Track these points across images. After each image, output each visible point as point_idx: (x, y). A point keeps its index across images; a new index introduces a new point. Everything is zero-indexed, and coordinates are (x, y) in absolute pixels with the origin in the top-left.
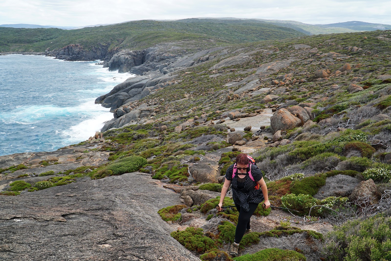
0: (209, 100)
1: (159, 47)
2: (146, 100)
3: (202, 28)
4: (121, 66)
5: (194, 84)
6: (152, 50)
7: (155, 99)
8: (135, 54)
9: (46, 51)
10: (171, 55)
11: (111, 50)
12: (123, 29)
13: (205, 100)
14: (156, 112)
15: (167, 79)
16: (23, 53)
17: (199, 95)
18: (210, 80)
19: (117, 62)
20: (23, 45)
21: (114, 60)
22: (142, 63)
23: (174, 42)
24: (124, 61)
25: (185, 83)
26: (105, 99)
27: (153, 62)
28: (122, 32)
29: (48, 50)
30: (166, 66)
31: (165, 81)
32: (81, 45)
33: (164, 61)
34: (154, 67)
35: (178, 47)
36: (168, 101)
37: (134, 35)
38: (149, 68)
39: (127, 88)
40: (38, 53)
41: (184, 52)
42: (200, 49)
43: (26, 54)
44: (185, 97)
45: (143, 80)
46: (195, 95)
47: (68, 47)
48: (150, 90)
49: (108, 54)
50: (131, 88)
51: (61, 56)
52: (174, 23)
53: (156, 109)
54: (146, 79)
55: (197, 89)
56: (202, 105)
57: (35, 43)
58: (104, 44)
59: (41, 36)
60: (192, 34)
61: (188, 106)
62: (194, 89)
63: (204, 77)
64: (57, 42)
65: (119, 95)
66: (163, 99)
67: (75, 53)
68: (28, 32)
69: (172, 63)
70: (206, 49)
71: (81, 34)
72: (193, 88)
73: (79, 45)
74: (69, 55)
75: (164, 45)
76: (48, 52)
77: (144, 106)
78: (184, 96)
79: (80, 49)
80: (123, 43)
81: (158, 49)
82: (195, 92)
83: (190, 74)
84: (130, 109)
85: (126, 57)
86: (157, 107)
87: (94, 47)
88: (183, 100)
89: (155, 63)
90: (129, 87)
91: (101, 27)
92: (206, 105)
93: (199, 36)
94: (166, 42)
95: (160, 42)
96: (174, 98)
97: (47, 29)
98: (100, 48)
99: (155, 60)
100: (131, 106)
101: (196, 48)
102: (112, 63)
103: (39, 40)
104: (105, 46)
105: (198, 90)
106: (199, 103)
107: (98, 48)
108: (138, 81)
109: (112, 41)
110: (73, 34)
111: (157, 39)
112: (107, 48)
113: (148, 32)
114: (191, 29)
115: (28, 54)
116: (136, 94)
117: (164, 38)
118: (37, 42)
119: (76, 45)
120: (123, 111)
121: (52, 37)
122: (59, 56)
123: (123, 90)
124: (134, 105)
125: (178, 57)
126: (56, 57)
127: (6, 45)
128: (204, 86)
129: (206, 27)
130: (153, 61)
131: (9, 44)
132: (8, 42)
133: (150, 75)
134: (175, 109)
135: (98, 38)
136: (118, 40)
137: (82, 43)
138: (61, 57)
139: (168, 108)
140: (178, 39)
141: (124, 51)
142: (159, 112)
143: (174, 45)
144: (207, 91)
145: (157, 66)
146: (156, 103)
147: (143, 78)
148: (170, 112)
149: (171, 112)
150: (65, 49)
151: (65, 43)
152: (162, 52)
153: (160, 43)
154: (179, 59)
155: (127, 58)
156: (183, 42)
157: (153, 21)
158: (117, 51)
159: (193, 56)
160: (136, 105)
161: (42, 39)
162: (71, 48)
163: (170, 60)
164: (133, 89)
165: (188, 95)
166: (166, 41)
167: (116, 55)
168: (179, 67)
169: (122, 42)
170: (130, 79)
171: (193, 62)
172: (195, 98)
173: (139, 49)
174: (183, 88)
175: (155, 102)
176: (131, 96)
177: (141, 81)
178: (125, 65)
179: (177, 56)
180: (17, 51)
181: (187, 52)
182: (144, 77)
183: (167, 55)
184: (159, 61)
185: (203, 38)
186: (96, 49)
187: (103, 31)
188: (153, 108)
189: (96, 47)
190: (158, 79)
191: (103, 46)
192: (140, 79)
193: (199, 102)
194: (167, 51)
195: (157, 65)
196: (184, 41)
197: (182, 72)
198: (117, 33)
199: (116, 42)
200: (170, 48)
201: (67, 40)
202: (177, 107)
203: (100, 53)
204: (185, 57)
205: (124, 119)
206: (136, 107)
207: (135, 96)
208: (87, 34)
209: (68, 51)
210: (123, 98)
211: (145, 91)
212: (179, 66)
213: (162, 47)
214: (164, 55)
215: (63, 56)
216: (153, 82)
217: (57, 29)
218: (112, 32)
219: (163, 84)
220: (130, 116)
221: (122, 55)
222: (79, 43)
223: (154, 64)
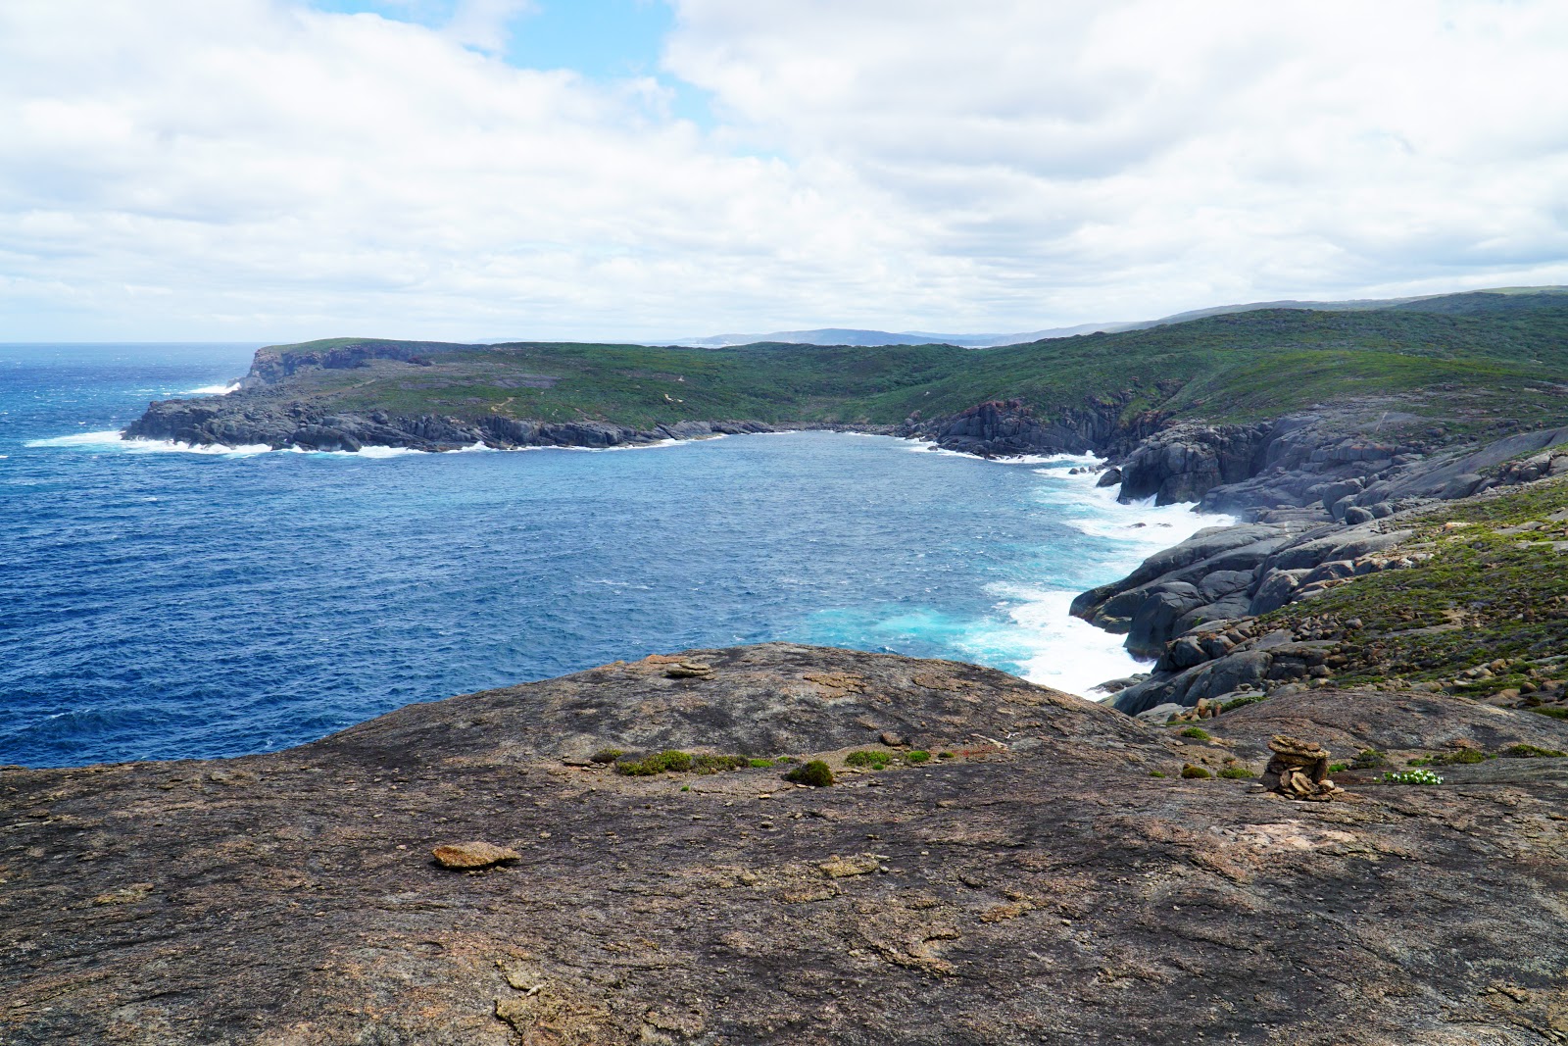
0: (1553, 638)
1: (1328, 414)
2: (1286, 618)
3: (1518, 334)
4: (1167, 480)
5: (1485, 572)
6: (1294, 425)
7: (1325, 617)
8: (1226, 439)
9: (909, 420)
10: (1378, 446)
11: (1131, 422)
12: (1182, 343)
13: (1537, 637)
14: (1332, 665)
15: (1363, 545)
16: (838, 426)
17: (1509, 617)
18: (1556, 564)
19: (1152, 467)
20: (838, 400)
21: (1141, 459)
22: (1253, 475)
23: (1393, 394)
24: (1180, 463)
25: (1446, 566)
26: (1107, 601)
27: (1298, 472)
28: (1177, 356)
29: (916, 420)
30: (1354, 489)
31: (1354, 551)
32: (1026, 402)
33: (1343, 469)
34: (1299, 489)
35: (1409, 415)
36: (1376, 628)
37: (1223, 368)
38: (1280, 494)
39: (1192, 568)
40: (883, 429)
41: (1435, 435)
42: (1508, 425)
43: (843, 431)
44: (1449, 621)
45: (1258, 539)
46: (1491, 615)
47: (982, 409)
48: (1295, 583)
49: (1118, 436)
50: (1212, 568)
51: (955, 438)
52: (1391, 318)
53: (1333, 653)
54: (1272, 536)
55: (1501, 594)
56: (1525, 655)
57: (876, 395)
58: (1109, 401)
59: (896, 372)
60: (1474, 360)
61: (1464, 653)
62: (1489, 593)
63: (1530, 550)
64: (945, 391)
65: (1164, 590)
66: (1358, 622)
67: (1003, 432)
68: (856, 358)
69: (1382, 477)
70: (1537, 426)
71: (1029, 364)
72: (1481, 589)
73: (1018, 402)
74: (982, 436)
75: (1349, 405)
76: (913, 426)
77: (1280, 639)
78: (1442, 616)
79: (1022, 414)
80: (1178, 396)
81: (1322, 422)
82: (1491, 603)
83: (1463, 531)
84: (1225, 644)
85: (1190, 450)
86: (1337, 645)
87: (1071, 410)
88: (1441, 629)
89: (1307, 476)
90: (1204, 564)
91: (1099, 336)
92: (1542, 657)
93: (1505, 371)
94: (1357, 395)
95: (1331, 395)
96: (1405, 620)
97: (917, 348)
98: (1091, 412)
99: (1304, 465)
100: (1228, 635)
101: (1491, 420)
102: (1136, 469)
103: (887, 383)
104: (1110, 407)
105: (1502, 599)
106: (1511, 648)
107: (1086, 414)
108: (1240, 542)
109: (1139, 390)
110: (999, 364)
111: (1320, 384)
112: (1118, 413)
113: (1280, 357)
114: (1468, 338)
115: (851, 429)
116: (1229, 593)
117: (1350, 380)
118: (880, 390)
119: (1008, 403)
120: (1198, 648)
121: (928, 373)
122: (947, 438)
123: (1180, 572)
124: (1242, 632)
125: (1409, 455)
126: (940, 441)
127: (789, 399)
128: (1533, 584)
129: (1538, 331)
130: (1297, 466)
131: (799, 398)
132: (796, 391)
133: (1286, 524)
134: (1409, 659)
135: (1089, 378)
136: (1159, 386)
137: (1028, 395)
138: (957, 441)
139: (1383, 653)
140: (1411, 385)
141: (1183, 426)
142: (1345, 666)
143: (1391, 408)
144: (1544, 605)
145: (1314, 488)
146: (1329, 631)
147: (1260, 533)
148: (1392, 669)
149: (1394, 669)
150: (970, 416)
151: (972, 396)
152: (1336, 436)
153: (1330, 400)
154: (1412, 464)
155: (1195, 454)
156: (1431, 394)
157: (1302, 311)
158: (1156, 426)
159: (1479, 455)
160: (1248, 631)
161: (897, 383)
162: (993, 413)
163: (1370, 467)
164: (1218, 574)
165: (1463, 613)
166: (1355, 389)
167: (1150, 440)
168: (1413, 500)
169: (1174, 394)
170: (1209, 533)
171: (1479, 478)
172: (1490, 628)
173: (1244, 423)
174: (1439, 586)
175: (1323, 628)
176: (1207, 598)
177: (1251, 543)
178: (1185, 477)
179: (1401, 452)
180: (820, 421)
181: (1449, 437)
182: (1261, 529)
183: (1358, 446)
184: (1320, 469)
185: (1525, 381)
186: (1079, 417)
187: (1105, 351)
188: (1319, 647)
189: (1076, 409)
190: (1327, 541)
191: (1104, 406)
192: (1247, 537)
193: (1509, 642)
194: (1359, 428)
195: (1312, 483)
196: (1433, 389)
197: (1431, 519)
198: (1159, 358)
199: (1154, 391)
200: (1370, 420)
201: (979, 385)
202: (1421, 653)
203: (1090, 433)
204: (1442, 456)
205: (1205, 677)
206: (1248, 641)
207: (1224, 599)
208: (1049, 362)
209: (983, 422)
210: (1178, 603)
211: (1275, 584)
212: (1415, 494)
213: (1337, 416)
214: (1344, 444)
215: (963, 439)
216: (1306, 552)
217: (947, 346)
218: (1140, 357)
219: (1349, 563)
220: (1229, 670)
221: (1176, 440)
222: (1019, 395)
223: (1302, 480)
